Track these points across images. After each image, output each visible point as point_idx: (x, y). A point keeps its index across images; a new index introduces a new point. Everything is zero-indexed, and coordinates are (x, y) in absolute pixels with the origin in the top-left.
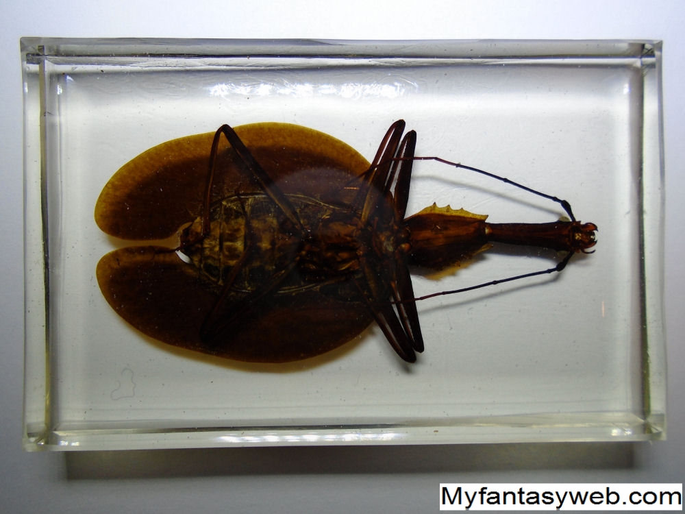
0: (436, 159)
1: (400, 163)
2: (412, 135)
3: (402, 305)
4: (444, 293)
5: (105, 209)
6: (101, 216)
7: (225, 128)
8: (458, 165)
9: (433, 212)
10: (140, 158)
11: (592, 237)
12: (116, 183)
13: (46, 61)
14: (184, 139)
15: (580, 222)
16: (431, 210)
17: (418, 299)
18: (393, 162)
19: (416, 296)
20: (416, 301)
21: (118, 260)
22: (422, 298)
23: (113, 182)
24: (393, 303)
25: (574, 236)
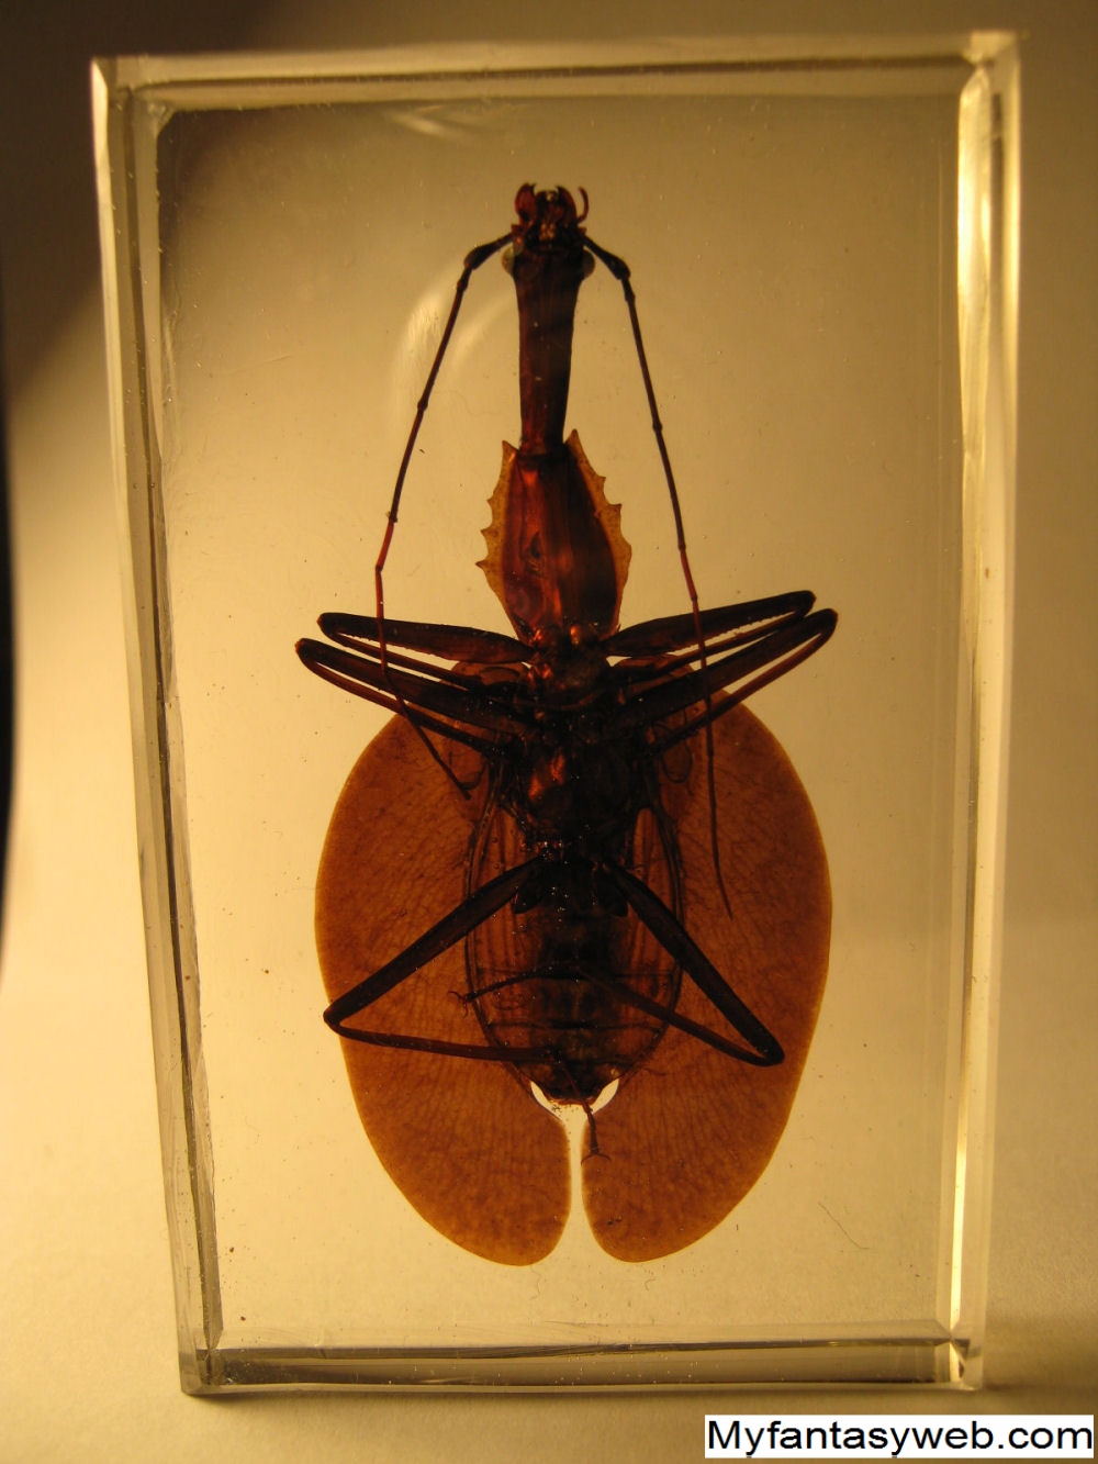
0: (379, 568)
1: (391, 648)
2: (330, 622)
3: (708, 643)
4: (682, 546)
5: (508, 1247)
6: (521, 1254)
7: (333, 1018)
8: (393, 517)
9: (498, 568)
10: (401, 1182)
11: (549, 198)
12: (453, 1226)
13: (219, 1347)
14: (359, 1099)
15: (514, 227)
16: (494, 571)
17: (696, 605)
18: (390, 665)
19: (687, 609)
20: (701, 609)
21: (610, 1223)
22: (694, 597)
23: (453, 1232)
24: (704, 663)
25: (548, 241)
